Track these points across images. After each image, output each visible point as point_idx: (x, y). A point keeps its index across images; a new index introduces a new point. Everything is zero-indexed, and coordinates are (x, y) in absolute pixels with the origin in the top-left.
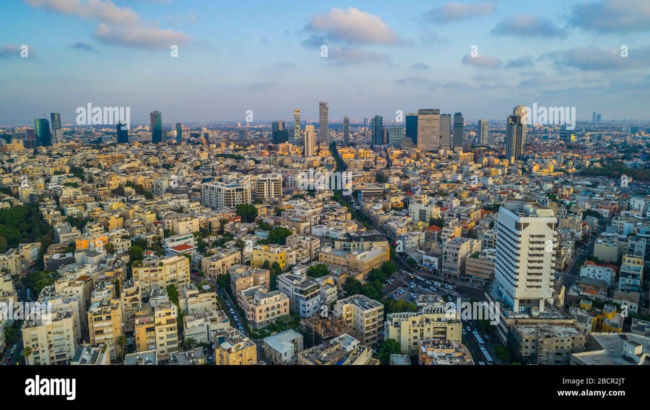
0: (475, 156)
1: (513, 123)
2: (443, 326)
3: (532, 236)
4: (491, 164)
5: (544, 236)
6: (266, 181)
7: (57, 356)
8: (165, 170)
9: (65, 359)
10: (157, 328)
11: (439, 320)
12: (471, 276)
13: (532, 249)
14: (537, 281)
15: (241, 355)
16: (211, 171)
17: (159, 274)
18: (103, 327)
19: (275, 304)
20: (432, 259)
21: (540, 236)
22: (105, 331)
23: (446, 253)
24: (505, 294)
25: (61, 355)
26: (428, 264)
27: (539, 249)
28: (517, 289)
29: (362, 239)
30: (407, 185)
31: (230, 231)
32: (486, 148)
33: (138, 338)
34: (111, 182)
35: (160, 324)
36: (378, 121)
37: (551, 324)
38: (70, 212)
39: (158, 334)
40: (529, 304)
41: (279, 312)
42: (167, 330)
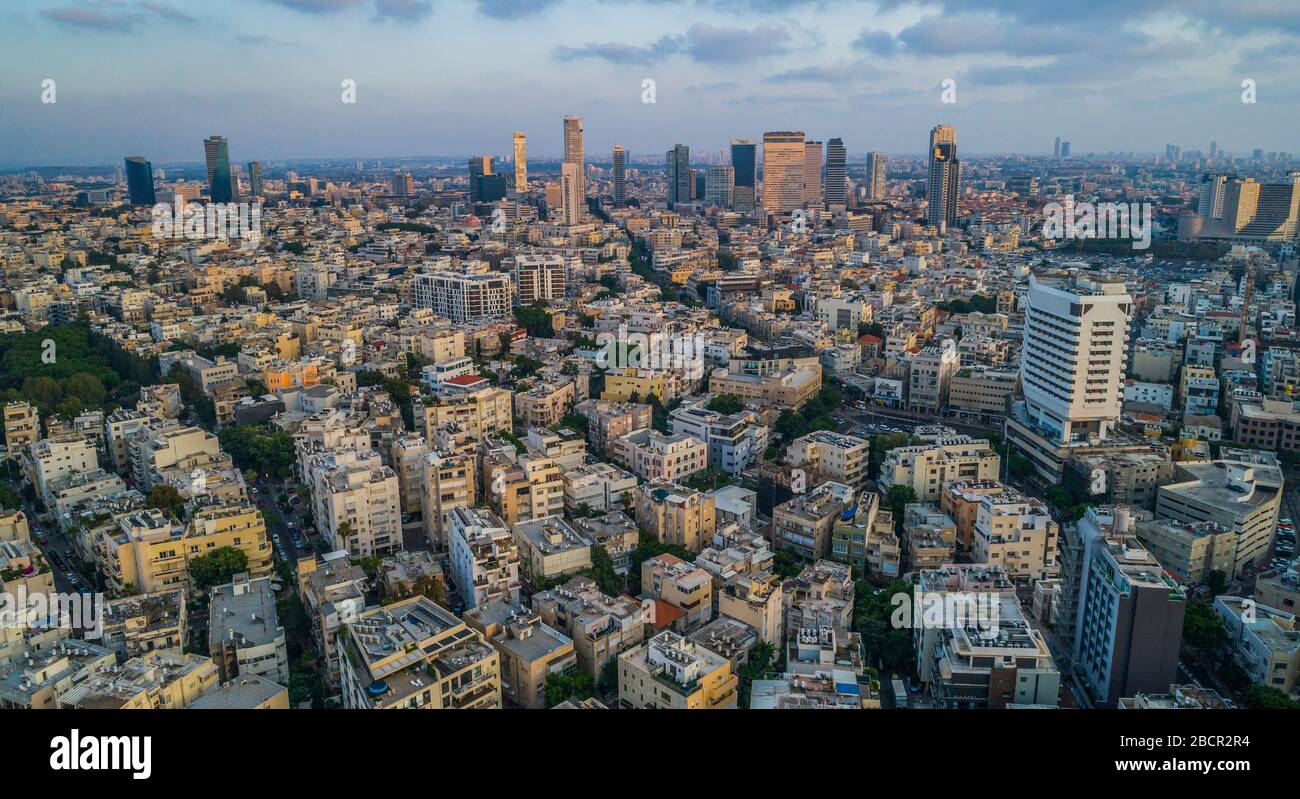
0: (874, 219)
1: (943, 157)
2: (973, 461)
3: (1097, 324)
4: (906, 234)
5: (1112, 324)
6: (536, 267)
7: (377, 540)
8: (291, 255)
9: (388, 545)
10: (534, 488)
11: (965, 454)
12: (958, 408)
13: (1095, 343)
14: (1100, 391)
15: (697, 513)
16: (386, 256)
17: (472, 418)
18: (453, 488)
19: (689, 452)
20: (893, 383)
21: (1107, 324)
22: (456, 495)
23: (917, 372)
24: (1042, 418)
25: (382, 539)
26: (884, 392)
27: (1105, 343)
28: (1071, 405)
29: (776, 355)
30: (783, 272)
31: (524, 353)
32: (885, 207)
33: (506, 506)
34: (207, 279)
35: (536, 482)
36: (679, 155)
37: (1123, 452)
38: (168, 334)
39: (536, 499)
40: (1084, 428)
41: (693, 466)
42: (549, 492)
